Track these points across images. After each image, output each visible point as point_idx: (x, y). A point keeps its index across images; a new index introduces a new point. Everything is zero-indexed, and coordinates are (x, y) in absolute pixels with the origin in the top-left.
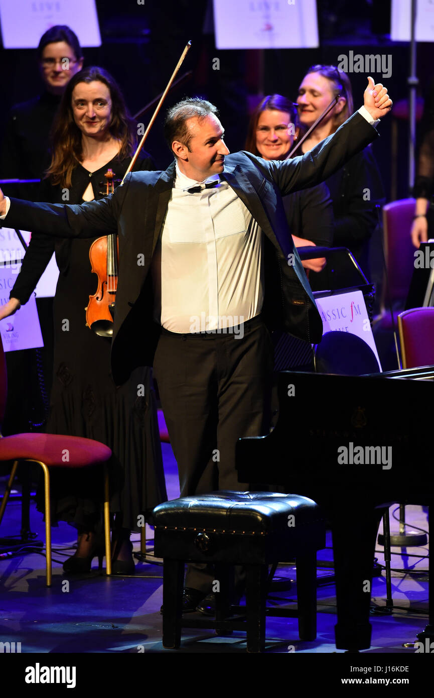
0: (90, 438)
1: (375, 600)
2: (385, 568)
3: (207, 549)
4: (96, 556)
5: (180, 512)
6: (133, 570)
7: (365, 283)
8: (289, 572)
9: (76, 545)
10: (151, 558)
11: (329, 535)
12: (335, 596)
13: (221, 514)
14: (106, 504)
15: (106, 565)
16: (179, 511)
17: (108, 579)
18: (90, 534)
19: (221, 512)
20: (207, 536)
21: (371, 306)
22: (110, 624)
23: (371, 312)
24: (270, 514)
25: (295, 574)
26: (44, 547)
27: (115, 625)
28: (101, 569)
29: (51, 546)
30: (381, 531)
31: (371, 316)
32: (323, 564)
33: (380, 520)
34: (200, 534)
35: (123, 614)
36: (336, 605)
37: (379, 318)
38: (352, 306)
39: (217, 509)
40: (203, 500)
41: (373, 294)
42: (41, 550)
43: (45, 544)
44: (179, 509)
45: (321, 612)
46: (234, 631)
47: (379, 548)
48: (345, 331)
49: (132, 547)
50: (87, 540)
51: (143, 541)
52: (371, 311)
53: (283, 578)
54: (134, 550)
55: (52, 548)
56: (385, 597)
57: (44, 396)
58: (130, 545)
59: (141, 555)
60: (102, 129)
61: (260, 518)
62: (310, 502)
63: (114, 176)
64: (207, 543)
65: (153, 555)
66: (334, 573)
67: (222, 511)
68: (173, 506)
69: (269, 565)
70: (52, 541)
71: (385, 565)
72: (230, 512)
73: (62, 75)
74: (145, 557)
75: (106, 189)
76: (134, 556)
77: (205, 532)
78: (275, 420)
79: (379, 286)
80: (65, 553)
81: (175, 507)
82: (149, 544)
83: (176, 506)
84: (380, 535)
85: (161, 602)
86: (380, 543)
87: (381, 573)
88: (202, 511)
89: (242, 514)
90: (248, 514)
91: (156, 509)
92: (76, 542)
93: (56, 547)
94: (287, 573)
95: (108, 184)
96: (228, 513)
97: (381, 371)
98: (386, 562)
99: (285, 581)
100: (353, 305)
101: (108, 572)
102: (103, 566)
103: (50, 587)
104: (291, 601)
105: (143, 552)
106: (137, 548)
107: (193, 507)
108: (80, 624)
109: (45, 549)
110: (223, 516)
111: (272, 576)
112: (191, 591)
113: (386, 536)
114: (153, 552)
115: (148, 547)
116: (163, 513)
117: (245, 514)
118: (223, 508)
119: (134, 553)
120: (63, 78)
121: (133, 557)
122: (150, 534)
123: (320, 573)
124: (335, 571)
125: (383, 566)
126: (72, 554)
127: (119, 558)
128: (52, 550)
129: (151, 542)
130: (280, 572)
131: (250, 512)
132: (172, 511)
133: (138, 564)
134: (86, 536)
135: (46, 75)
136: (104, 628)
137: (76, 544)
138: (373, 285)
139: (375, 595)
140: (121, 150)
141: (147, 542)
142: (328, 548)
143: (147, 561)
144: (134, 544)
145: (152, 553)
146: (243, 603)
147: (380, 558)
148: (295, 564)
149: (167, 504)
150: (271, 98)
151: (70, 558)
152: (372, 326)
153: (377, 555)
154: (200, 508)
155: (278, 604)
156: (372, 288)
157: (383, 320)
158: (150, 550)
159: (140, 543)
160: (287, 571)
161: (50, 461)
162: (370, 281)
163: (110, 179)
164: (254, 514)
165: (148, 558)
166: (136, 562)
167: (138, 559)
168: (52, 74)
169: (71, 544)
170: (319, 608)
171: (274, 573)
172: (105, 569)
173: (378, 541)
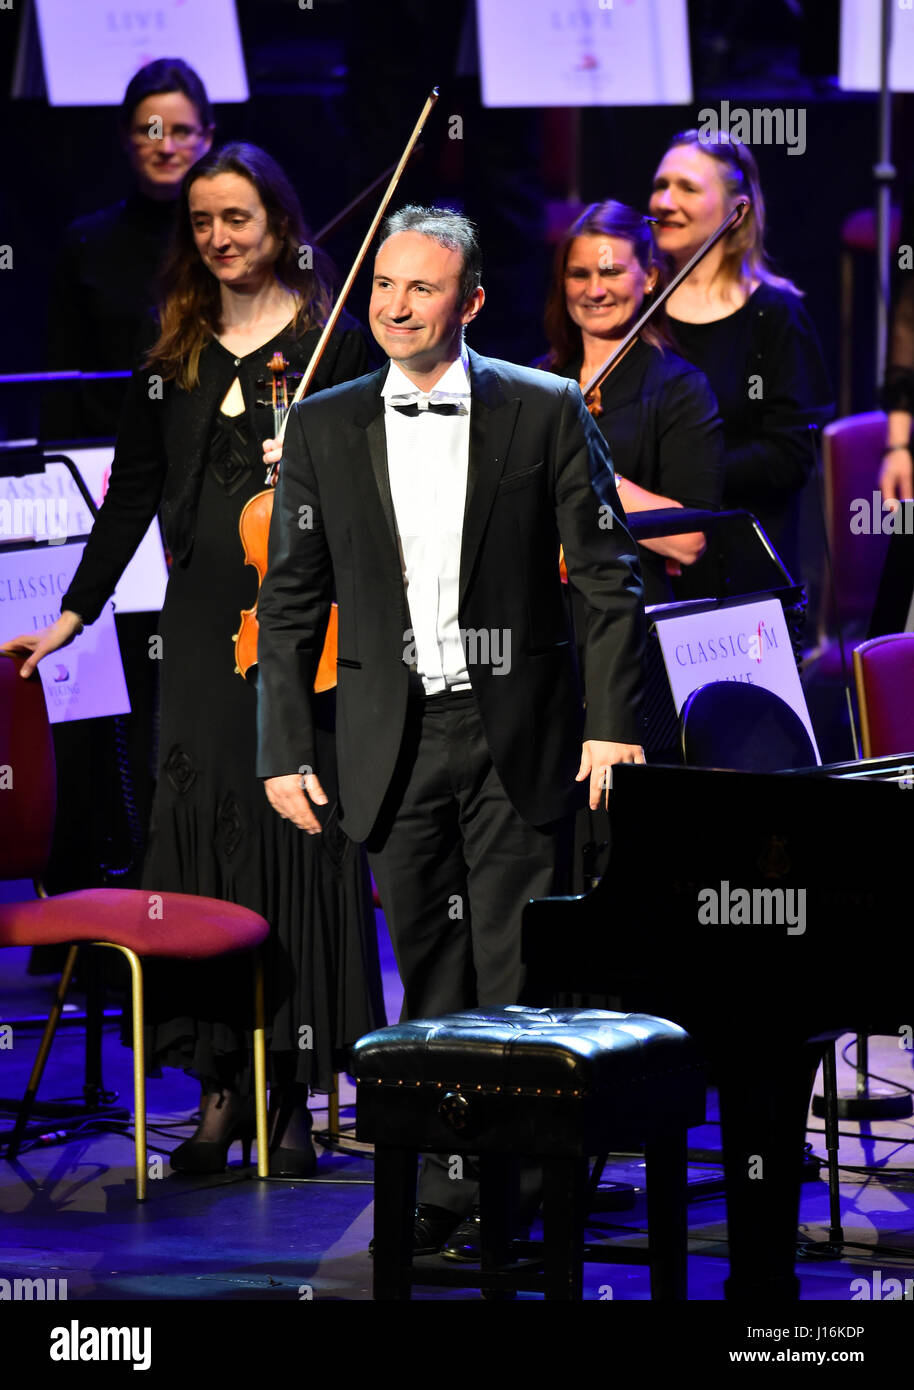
0: (227, 900)
1: (807, 1230)
2: (827, 1165)
3: (463, 1125)
4: (236, 1139)
5: (410, 1050)
6: (312, 1168)
7: (788, 584)
8: (628, 1171)
9: (197, 1117)
10: (349, 1143)
11: (712, 1096)
12: (725, 1221)
13: (491, 1053)
14: (259, 1034)
15: (257, 1157)
16: (406, 1048)
17: (262, 1185)
18: (226, 1093)
19: (493, 1051)
20: (463, 1099)
21: (798, 631)
22: (267, 1277)
23: (798, 643)
24: (592, 1054)
25: (643, 1175)
26: (131, 1121)
27: (277, 1279)
28: (249, 1164)
29: (145, 1119)
30: (818, 1088)
31: (799, 651)
32: (701, 1156)
33: (818, 1067)
34: (449, 1095)
35: (292, 1256)
36: (726, 1239)
37: (815, 654)
38: (759, 631)
39: (483, 1045)
40: (455, 1027)
41: (804, 607)
42: (126, 1126)
43: (132, 1115)
44: (406, 1044)
45: (697, 1253)
46: (518, 1293)
47: (815, 1122)
48: (745, 681)
49: (310, 1121)
50: (219, 1106)
51: (332, 1109)
52: (798, 640)
53: (619, 1185)
54: (315, 1128)
55: (149, 1122)
56: (828, 1223)
57: (131, 814)
58: (307, 1117)
59: (329, 1138)
60: (250, 270)
61: (571, 1062)
62: (676, 1029)
63: (286, 367)
64: (463, 1112)
65: (354, 1136)
66: (722, 1173)
67: (496, 1048)
68: (394, 1038)
69: (591, 1158)
70: (147, 1109)
71: (827, 1159)
72: (511, 1050)
73: (175, 160)
74: (337, 1142)
75: (271, 392)
76: (316, 1139)
77: (459, 1090)
78: (603, 861)
79: (816, 590)
80: (175, 1134)
81: (399, 1039)
82: (344, 1115)
83: (400, 1037)
84: (817, 1098)
85: (370, 1233)
86: (817, 1114)
87: (819, 1173)
88: (454, 1048)
89: (535, 1053)
90: (547, 1054)
91: (360, 1044)
92: (196, 1110)
93: (155, 1119)
94: (625, 1174)
95: (273, 384)
96: (507, 1052)
97: (819, 763)
98: (829, 1152)
99: (623, 1191)
100: (762, 628)
101: (263, 1171)
102: (252, 1160)
103: (143, 1201)
104: (635, 1231)
105: (334, 1131)
106: (320, 1122)
107: (435, 1038)
108: (206, 1277)
109: (133, 1125)
110: (496, 1057)
111: (597, 1179)
112: (430, 1211)
113: (830, 1099)
114: (354, 1131)
115: (343, 1121)
116: (374, 1051)
117: (542, 1054)
118: (496, 1042)
119: (317, 1133)
120: (177, 166)
121: (313, 1142)
122: (348, 1094)
123: (694, 1174)
124: (725, 1171)
125: (824, 1161)
126: (189, 1136)
127: (284, 1144)
128: (148, 1128)
129: (350, 1110)
130: (613, 1172)
131: (552, 1049)
132: (393, 1049)
133: (323, 1157)
134: (216, 1097)
135: (141, 160)
136: (253, 1285)
137: (196, 1114)
138: (803, 587)
139: (807, 1220)
140: (299, 315)
141: (341, 1110)
142: (709, 1123)
143: (342, 1150)
144: (315, 1116)
145: (352, 1133)
146: (536, 1236)
147: (817, 1143)
148: (642, 1155)
149: (382, 1033)
150: (597, 210)
151: (186, 1143)
152: (800, 670)
153: (810, 1138)
154: (449, 1041)
155: (607, 1238)
156: (801, 595)
157: (823, 659)
158: (347, 1127)
159: (327, 1112)
160: (627, 1170)
161: (144, 946)
162: (796, 577)
163: (279, 374)
164: (560, 1054)
165: (343, 1143)
166: (319, 1152)
167: (323, 1145)
168: (155, 158)
169: (187, 1114)
170: (692, 1245)
171: (600, 1175)
172: (256, 1165)
173: (813, 1108)
